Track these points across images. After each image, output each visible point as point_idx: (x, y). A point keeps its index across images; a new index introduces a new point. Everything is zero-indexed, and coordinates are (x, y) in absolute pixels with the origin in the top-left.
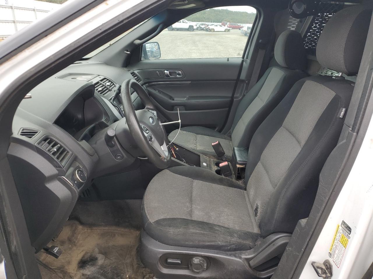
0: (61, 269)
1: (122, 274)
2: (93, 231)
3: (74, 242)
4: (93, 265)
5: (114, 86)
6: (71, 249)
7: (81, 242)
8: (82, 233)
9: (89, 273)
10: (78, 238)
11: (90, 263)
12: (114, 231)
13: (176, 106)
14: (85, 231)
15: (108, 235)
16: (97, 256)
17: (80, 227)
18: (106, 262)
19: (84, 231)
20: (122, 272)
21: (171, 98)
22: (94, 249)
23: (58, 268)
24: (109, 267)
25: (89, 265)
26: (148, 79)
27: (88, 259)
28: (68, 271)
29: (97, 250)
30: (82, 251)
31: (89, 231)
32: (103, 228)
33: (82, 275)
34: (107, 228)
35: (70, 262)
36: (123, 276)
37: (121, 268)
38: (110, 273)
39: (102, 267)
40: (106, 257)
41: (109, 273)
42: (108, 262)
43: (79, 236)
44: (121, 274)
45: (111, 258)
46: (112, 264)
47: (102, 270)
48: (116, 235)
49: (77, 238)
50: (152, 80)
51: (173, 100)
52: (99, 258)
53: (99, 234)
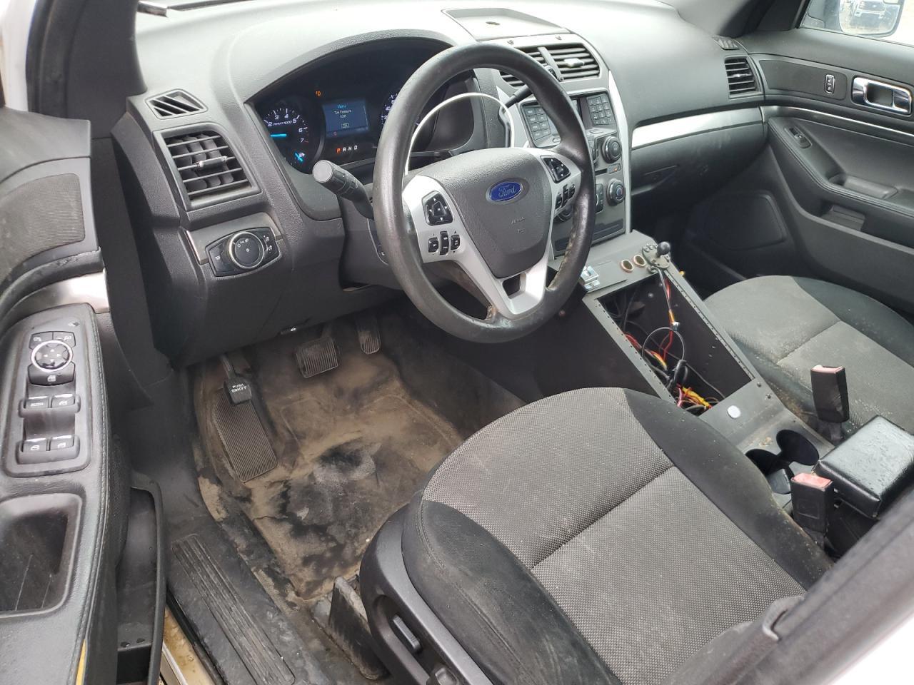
0: (296, 439)
1: (364, 528)
2: (411, 406)
3: (362, 405)
4: (343, 470)
5: (595, 72)
6: (345, 412)
7: (371, 412)
8: (390, 398)
9: (320, 480)
10: (375, 401)
11: (340, 463)
12: (442, 434)
13: (838, 204)
14: (398, 397)
15: (423, 433)
16: (364, 459)
17: (397, 384)
18: (366, 481)
19: (395, 396)
20: (370, 524)
21: (836, 175)
22: (375, 443)
23: (294, 431)
24: (360, 497)
25: (336, 465)
26: (784, 90)
27: (348, 453)
28: (302, 451)
29: (376, 447)
30: (359, 431)
31: (405, 401)
32: (430, 412)
33: (310, 473)
34: (436, 418)
35: (322, 435)
36: (363, 533)
37: (373, 516)
38: (350, 509)
39: (350, 487)
40: (376, 474)
41: (347, 507)
42: (369, 485)
43: (378, 400)
44: (362, 527)
45: (382, 480)
46: (371, 495)
47: (345, 492)
48: (437, 446)
49: (373, 401)
50: (799, 99)
51: (841, 183)
52: (363, 466)
53: (413, 419)
